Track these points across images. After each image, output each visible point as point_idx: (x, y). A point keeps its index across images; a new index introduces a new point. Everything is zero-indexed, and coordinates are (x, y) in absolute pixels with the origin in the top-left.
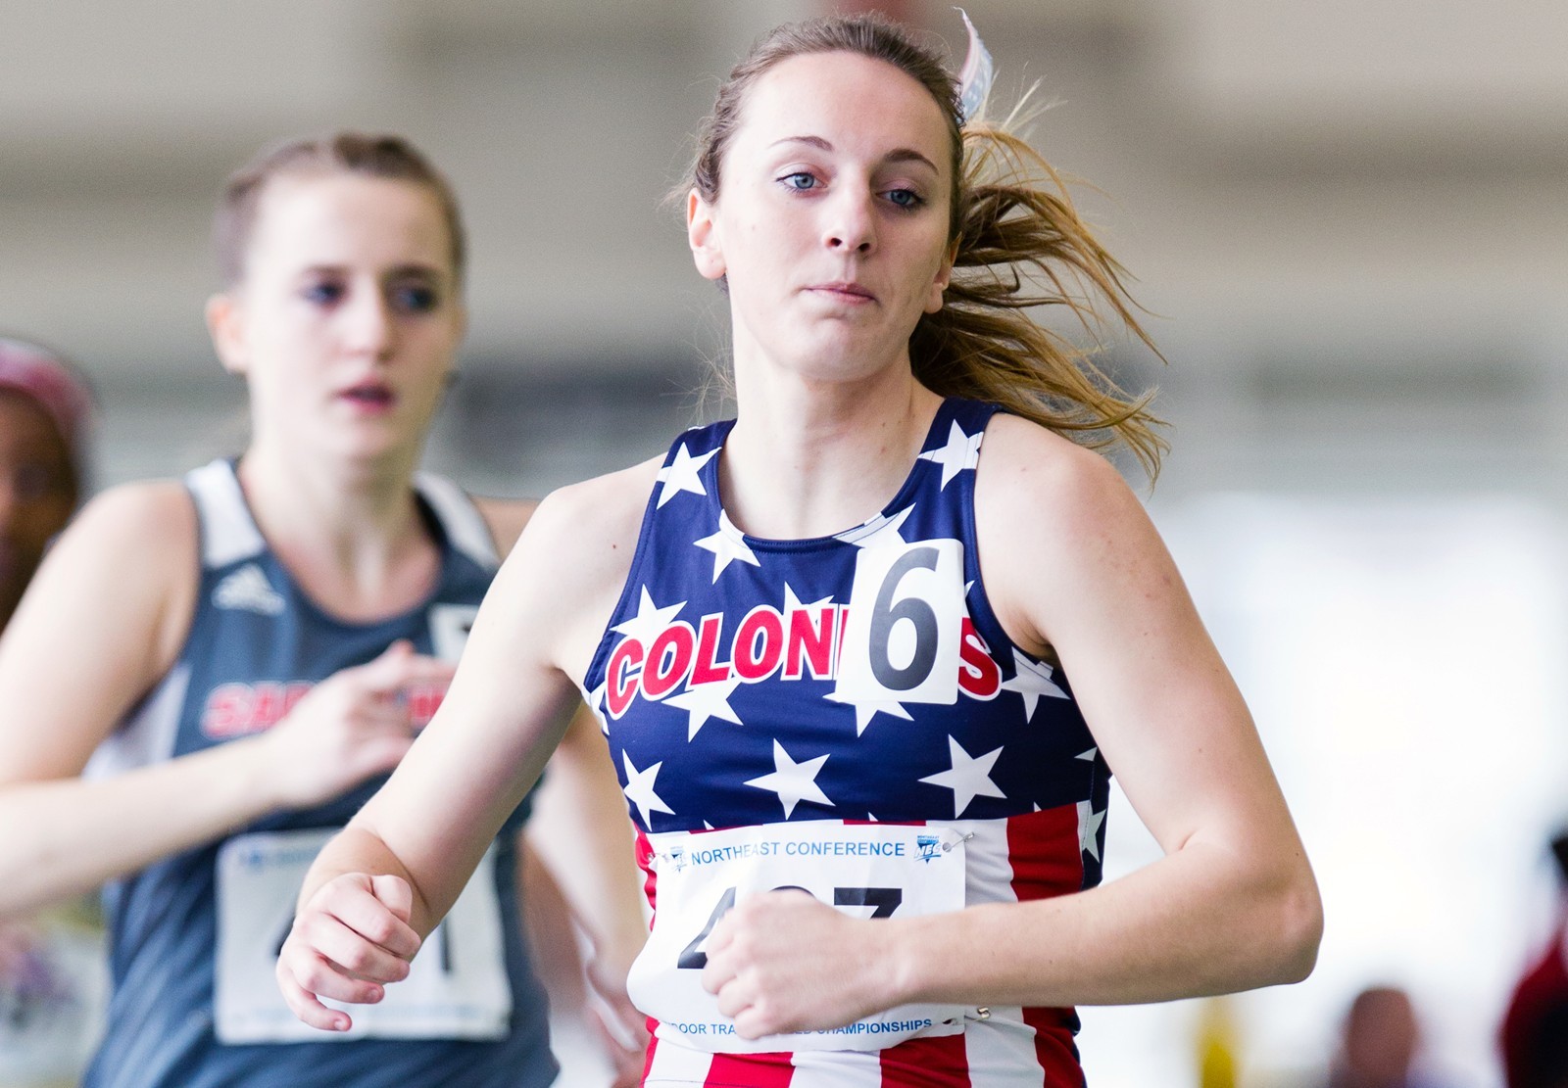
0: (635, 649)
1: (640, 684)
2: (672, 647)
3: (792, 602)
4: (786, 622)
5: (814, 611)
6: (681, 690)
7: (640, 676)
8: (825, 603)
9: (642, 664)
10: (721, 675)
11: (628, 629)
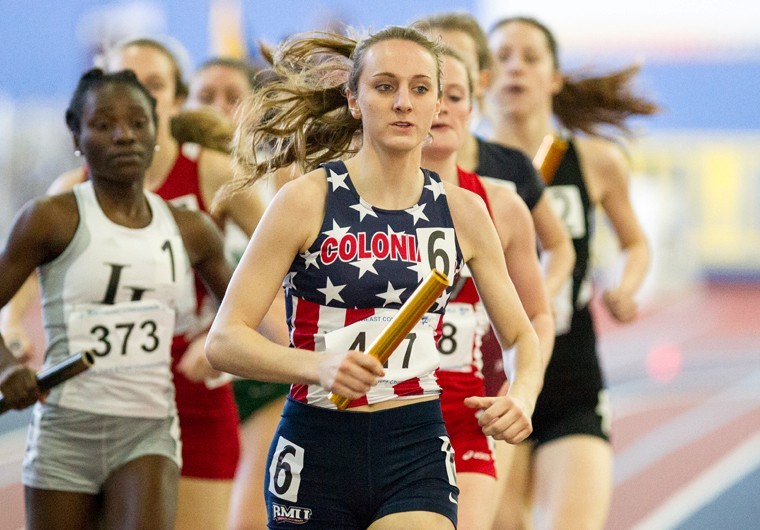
0: (334, 241)
1: (338, 254)
2: (348, 242)
3: (390, 231)
4: (389, 238)
5: (399, 235)
6: (355, 260)
7: (338, 252)
8: (402, 233)
9: (338, 247)
10: (369, 256)
11: (330, 234)
